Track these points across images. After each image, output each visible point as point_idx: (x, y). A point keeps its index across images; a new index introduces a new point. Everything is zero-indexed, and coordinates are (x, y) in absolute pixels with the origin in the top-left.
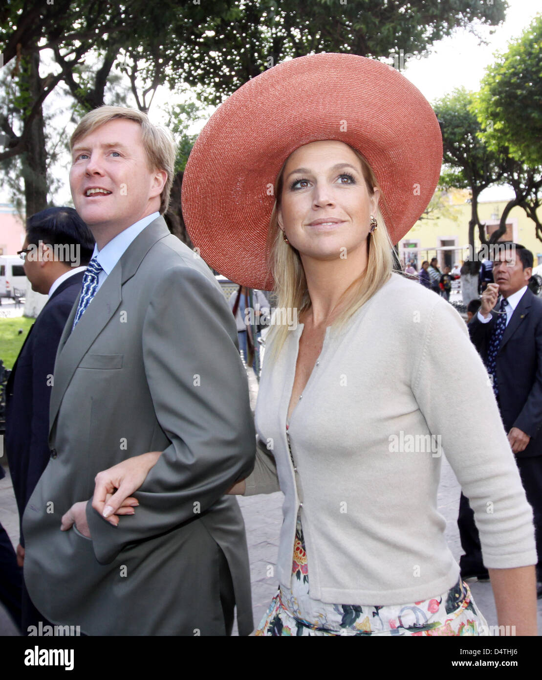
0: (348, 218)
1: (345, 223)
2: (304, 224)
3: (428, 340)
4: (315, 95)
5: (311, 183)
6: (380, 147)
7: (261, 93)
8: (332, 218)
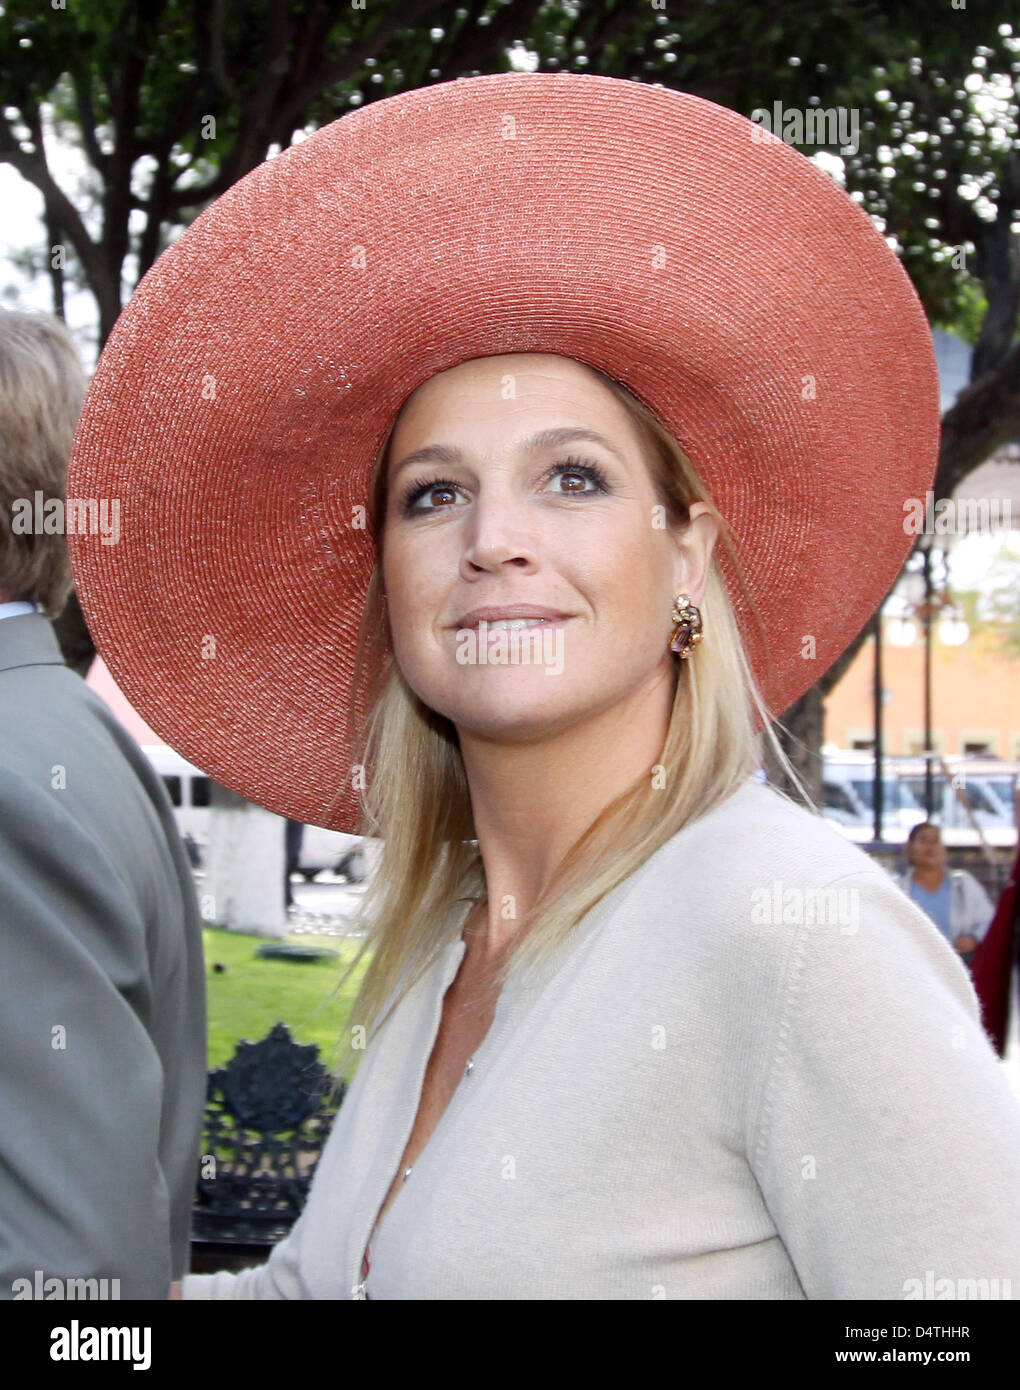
0: (579, 604)
1: (572, 622)
2: (439, 622)
3: (791, 1001)
4: (464, 208)
5: (464, 491)
6: (695, 372)
7: (291, 209)
8: (523, 605)
